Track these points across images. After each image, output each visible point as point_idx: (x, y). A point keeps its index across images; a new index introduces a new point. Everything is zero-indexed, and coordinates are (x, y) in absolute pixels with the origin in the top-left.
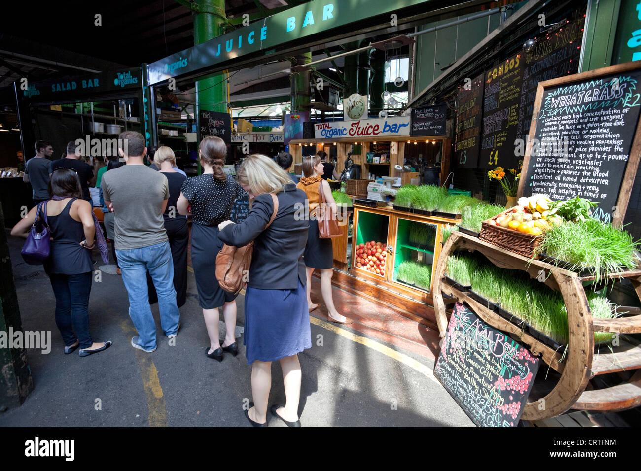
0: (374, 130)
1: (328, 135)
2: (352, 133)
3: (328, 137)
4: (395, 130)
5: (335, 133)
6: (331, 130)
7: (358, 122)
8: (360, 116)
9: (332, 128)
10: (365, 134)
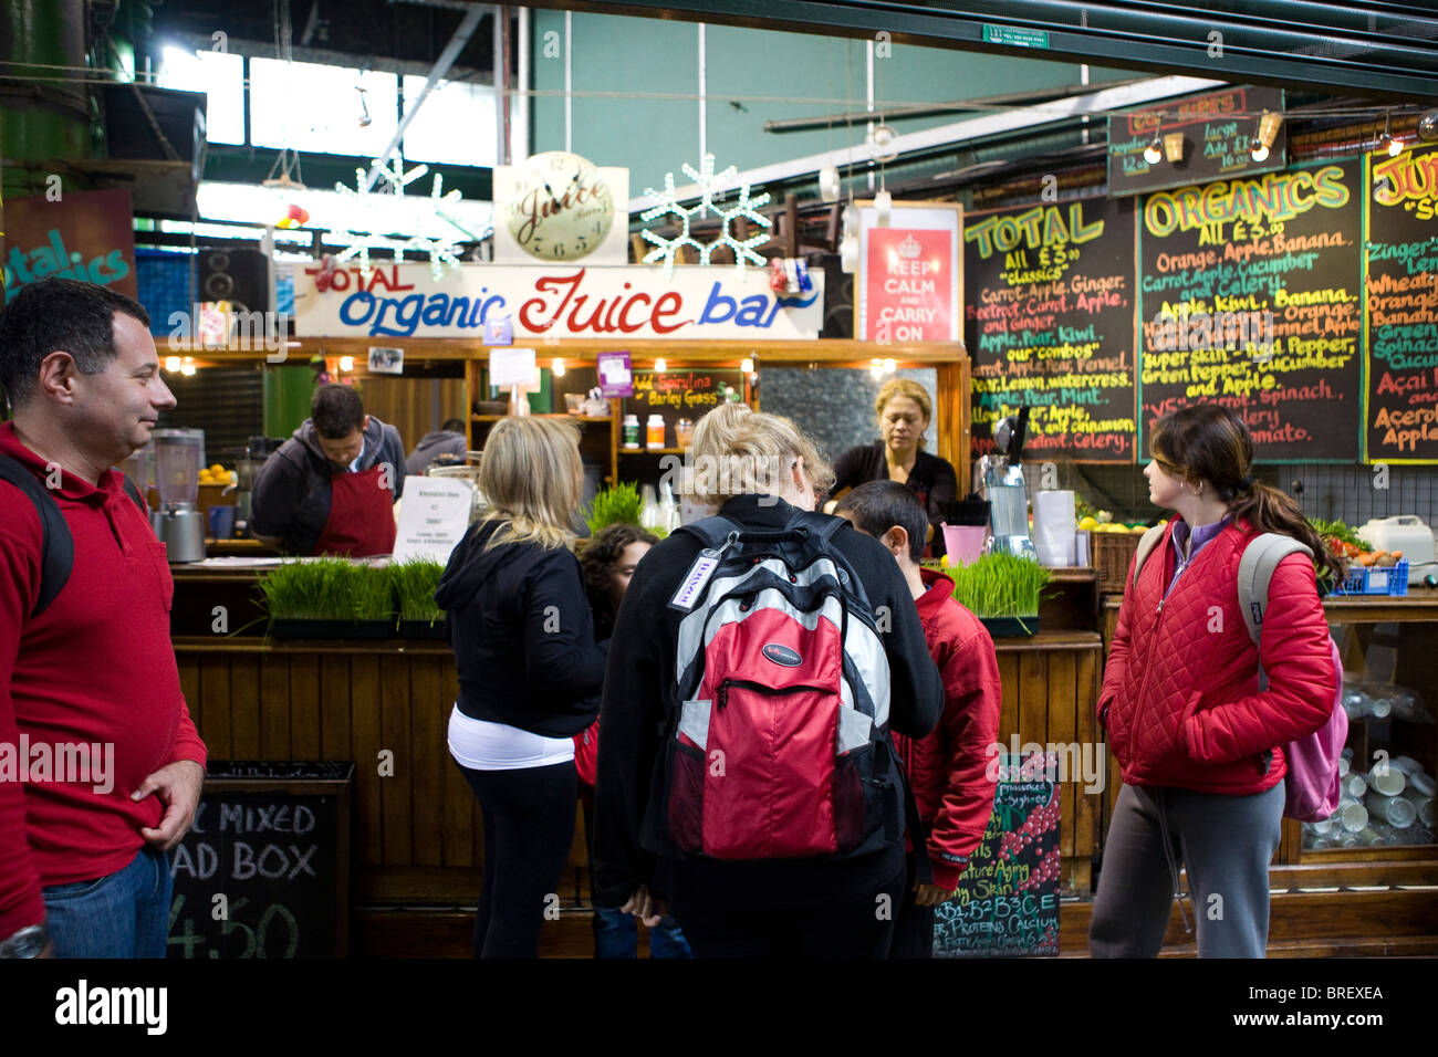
0: (656, 313)
1: (390, 321)
2: (534, 316)
3: (385, 330)
4: (758, 317)
5: (435, 315)
6: (409, 299)
7: (574, 272)
8: (585, 248)
9: (415, 292)
10: (609, 328)
